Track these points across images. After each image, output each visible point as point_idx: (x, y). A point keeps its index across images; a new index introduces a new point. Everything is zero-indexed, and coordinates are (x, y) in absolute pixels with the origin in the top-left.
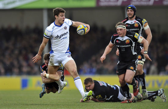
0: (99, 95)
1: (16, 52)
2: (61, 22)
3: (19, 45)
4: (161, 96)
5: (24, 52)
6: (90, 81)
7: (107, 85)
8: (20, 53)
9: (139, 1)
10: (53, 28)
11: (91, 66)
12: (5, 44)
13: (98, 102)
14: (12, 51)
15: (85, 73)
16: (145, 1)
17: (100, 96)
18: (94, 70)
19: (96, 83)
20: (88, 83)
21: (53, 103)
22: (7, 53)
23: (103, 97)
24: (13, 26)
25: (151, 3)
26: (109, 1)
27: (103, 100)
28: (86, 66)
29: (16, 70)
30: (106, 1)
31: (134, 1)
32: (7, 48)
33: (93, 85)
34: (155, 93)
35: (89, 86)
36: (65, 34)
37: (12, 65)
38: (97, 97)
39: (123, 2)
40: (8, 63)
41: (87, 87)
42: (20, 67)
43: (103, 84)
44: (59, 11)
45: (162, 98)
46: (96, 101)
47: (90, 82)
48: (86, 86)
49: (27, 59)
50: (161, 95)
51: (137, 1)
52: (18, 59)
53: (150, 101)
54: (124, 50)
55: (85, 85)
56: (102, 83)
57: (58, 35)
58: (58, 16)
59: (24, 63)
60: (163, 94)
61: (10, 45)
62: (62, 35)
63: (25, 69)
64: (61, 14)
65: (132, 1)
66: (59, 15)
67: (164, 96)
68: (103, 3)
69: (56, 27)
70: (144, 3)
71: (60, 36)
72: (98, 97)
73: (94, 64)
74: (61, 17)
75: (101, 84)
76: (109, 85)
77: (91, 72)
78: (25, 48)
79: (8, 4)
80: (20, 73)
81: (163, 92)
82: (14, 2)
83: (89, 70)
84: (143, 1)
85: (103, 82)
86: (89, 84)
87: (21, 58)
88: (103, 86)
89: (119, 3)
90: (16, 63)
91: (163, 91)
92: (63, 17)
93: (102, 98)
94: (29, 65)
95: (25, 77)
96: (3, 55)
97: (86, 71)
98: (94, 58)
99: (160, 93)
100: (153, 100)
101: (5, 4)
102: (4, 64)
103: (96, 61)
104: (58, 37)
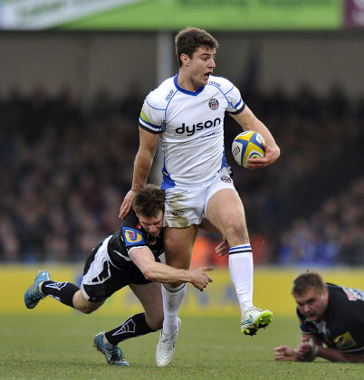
0: (344, 332)
1: (61, 181)
2: (197, 78)
5: (87, 182)
6: (313, 284)
8: (75, 183)
10: (169, 98)
11: (321, 237)
12: (23, 153)
13: (344, 362)
14: (47, 178)
15: (300, 261)
17: (347, 336)
18: (332, 249)
19: (336, 293)
20: (306, 292)
22: (29, 185)
24: (53, 88)
28: (301, 237)
29: (58, 245)
32: (28, 168)
33: (324, 297)
35: (310, 301)
36: (208, 124)
37: (46, 226)
38: (337, 340)
40: (31, 218)
41: (303, 305)
42: (73, 235)
43: (359, 298)
44: (196, 39)
47: (313, 288)
48: (300, 299)
49: (97, 206)
52: (65, 207)
55: (295, 297)
56: (355, 294)
57: (184, 124)
58: (191, 57)
59: (87, 221)
61: (39, 155)
62: (200, 127)
64: (201, 51)
66: (195, 54)
69: (180, 95)
71: (191, 129)
72: (341, 340)
73: (331, 230)
74: (201, 62)
75: (352, 296)
77: (319, 257)
78: (91, 168)
79: (37, 11)
80: (73, 255)
82: (55, 7)
83: (312, 250)
86: (309, 295)
87: (76, 204)
90: (57, 219)
92: (208, 62)
93: (355, 344)
96: (16, 191)
97: (303, 253)
98: (330, 207)
101: (25, 13)
102: (16, 221)
103: (337, 218)
104: (183, 130)
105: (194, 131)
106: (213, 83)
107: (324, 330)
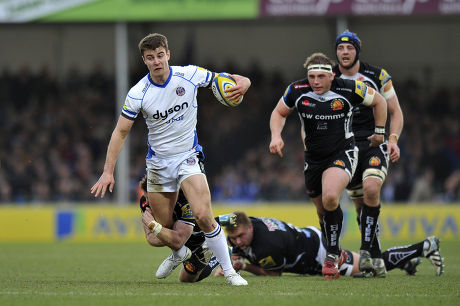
0: (267, 256)
1: (43, 139)
3: (49, 121)
4: (431, 257)
5: (63, 140)
6: (242, 223)
7: (287, 226)
8: (53, 141)
9: (375, 4)
11: (245, 179)
12: (13, 118)
13: (265, 275)
14: (32, 137)
16: (390, 4)
17: (270, 259)
18: (253, 189)
19: (258, 225)
21: (142, 278)
22: (18, 144)
23: (278, 261)
24: (35, 67)
25: (408, 7)
26: (295, 3)
27: (276, 270)
28: (230, 179)
29: (42, 189)
30: (285, 3)
31: (362, 4)
32: (18, 129)
33: (249, 231)
34: (415, 251)
35: (240, 236)
37: (31, 173)
38: (261, 262)
39: (332, 5)
40: (20, 168)
41: (235, 239)
42: (53, 181)
43: (276, 227)
45: (434, 262)
46: (258, 274)
47: (241, 225)
48: (233, 235)
50: (432, 253)
51: (370, 1)
53: (404, 272)
54: (326, 128)
56: (273, 224)
57: (158, 111)
59: (63, 170)
60: (436, 253)
61: (26, 118)
62: (171, 111)
63: (67, 185)
65: (356, 3)
67: (438, 258)
68: (278, 8)
69: (153, 87)
70: (388, 8)
71: (164, 114)
72: (264, 261)
73: (253, 174)
75: (272, 227)
76: (290, 225)
77: (244, 196)
78: (67, 129)
79: (22, 8)
80: (54, 196)
81: (436, 248)
82: (36, 4)
84: (383, 3)
85: (274, 219)
86: (239, 231)
87: (55, 156)
88: (277, 232)
89: (321, 8)
90: (41, 169)
91: (438, 242)
93: (275, 264)
94: (76, 175)
95: (65, 207)
96: (8, 147)
97: (231, 191)
98: (251, 156)
99: (428, 250)
100: (411, 271)
101: (12, 10)
102: (8, 170)
103: (257, 164)
104: (158, 115)
105: (166, 116)
106: (178, 74)
107: (250, 254)
